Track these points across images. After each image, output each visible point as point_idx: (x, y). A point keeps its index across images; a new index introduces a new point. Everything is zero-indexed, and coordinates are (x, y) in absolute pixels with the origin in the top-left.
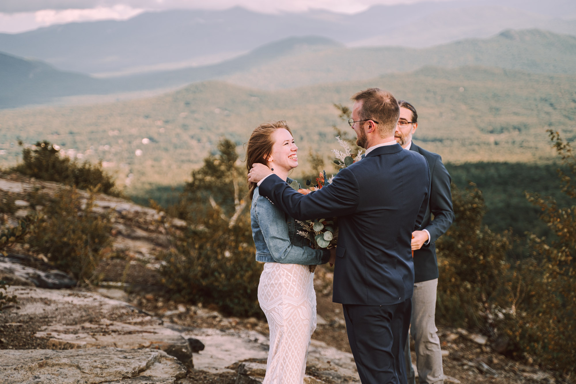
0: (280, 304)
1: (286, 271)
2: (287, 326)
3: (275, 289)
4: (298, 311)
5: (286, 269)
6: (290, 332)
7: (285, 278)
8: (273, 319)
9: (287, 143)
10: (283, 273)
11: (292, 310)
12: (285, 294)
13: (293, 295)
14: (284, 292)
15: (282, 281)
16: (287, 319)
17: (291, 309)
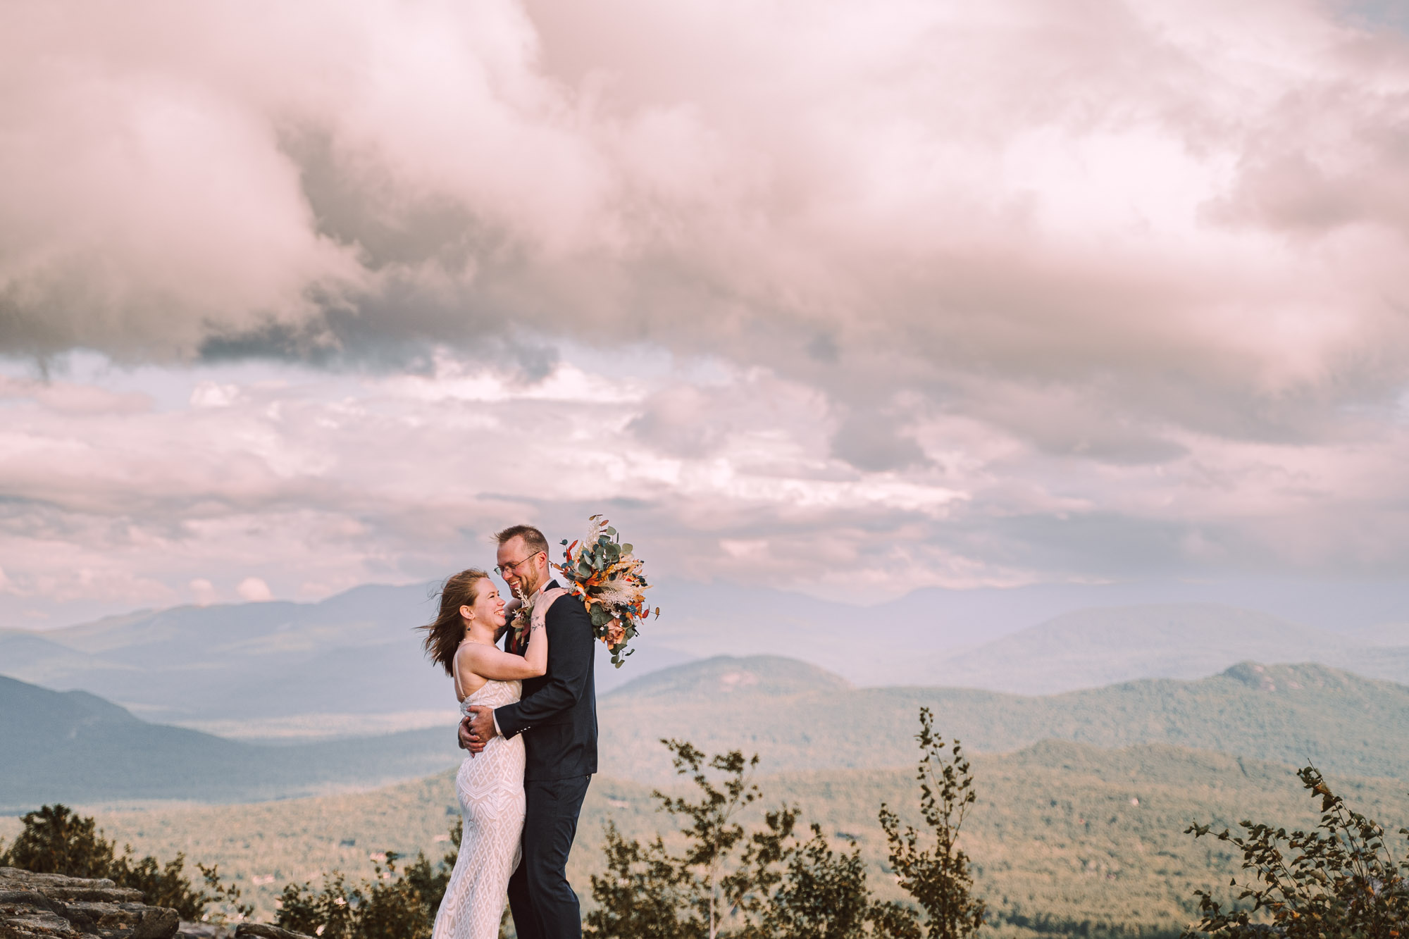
0: (496, 791)
1: (506, 749)
2: (500, 821)
3: (490, 771)
4: (516, 802)
5: (506, 746)
6: (503, 830)
7: (504, 758)
8: (482, 812)
9: (493, 596)
10: (502, 750)
11: (509, 801)
12: (502, 778)
13: (511, 780)
14: (501, 775)
15: (500, 760)
16: (502, 811)
17: (508, 799)
